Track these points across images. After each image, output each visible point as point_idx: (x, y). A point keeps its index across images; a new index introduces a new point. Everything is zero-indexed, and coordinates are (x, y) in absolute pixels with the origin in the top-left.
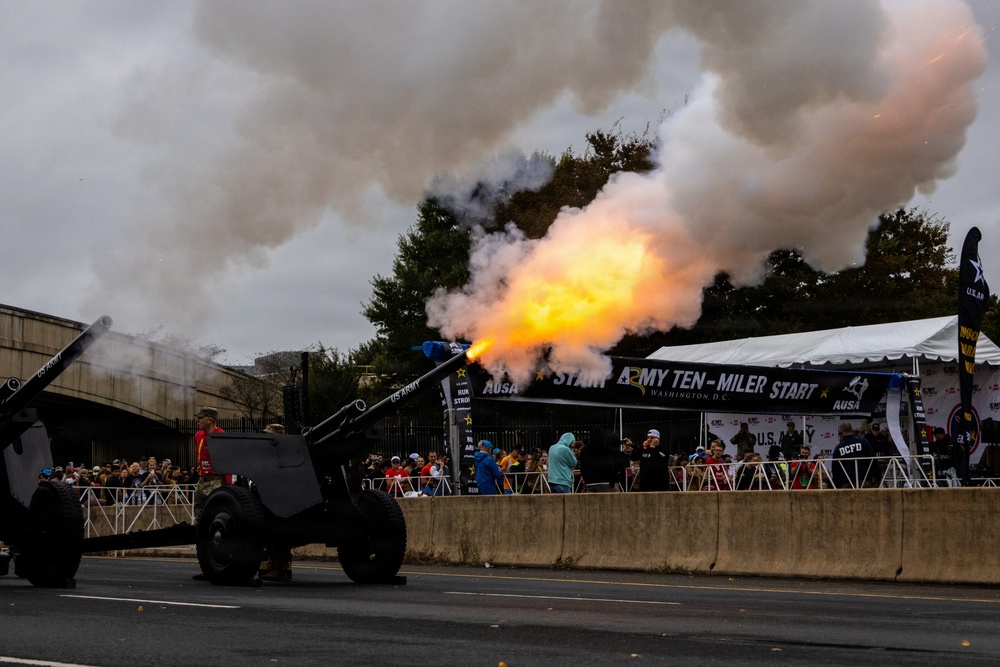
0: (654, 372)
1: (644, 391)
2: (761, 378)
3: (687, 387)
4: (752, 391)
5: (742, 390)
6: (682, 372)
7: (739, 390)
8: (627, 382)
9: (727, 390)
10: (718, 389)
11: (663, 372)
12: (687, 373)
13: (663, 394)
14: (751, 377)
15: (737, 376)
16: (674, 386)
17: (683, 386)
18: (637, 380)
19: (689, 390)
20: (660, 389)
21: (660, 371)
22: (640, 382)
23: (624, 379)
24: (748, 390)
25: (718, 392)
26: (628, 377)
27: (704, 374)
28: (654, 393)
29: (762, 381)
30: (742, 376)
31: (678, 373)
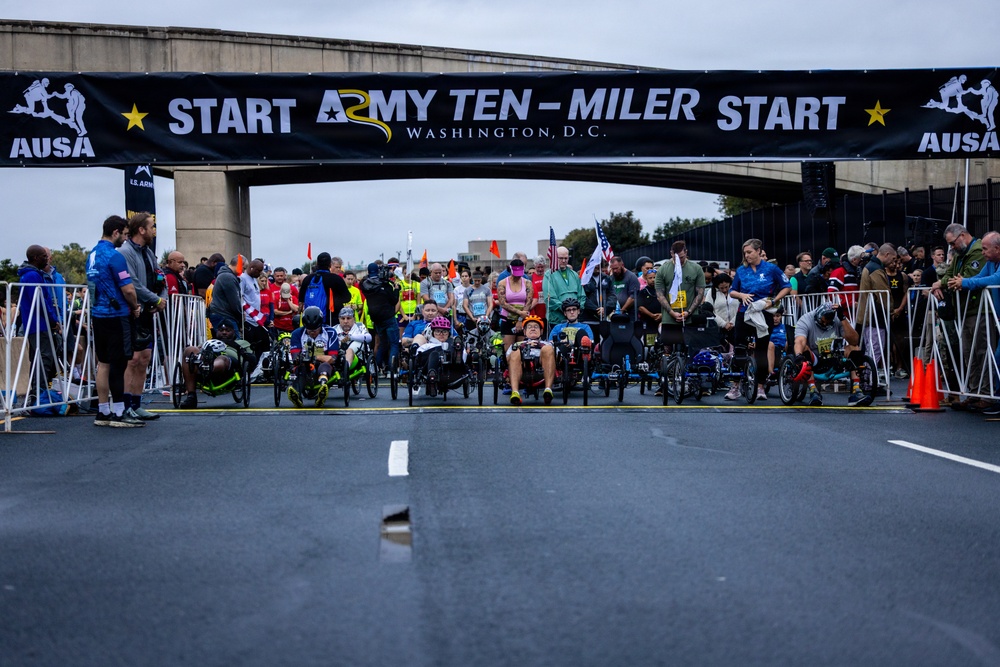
0: (398, 97)
1: (388, 132)
2: (680, 93)
3: (492, 117)
4: (663, 117)
5: (637, 116)
6: (472, 92)
7: (625, 115)
8: (342, 117)
9: (597, 116)
10: (572, 116)
11: (423, 96)
12: (482, 94)
13: (437, 133)
14: (653, 93)
15: (615, 92)
16: (458, 116)
17: (479, 116)
18: (365, 112)
19: (497, 123)
20: (425, 126)
21: (415, 94)
22: (373, 116)
23: (332, 114)
24: (649, 115)
25: (572, 123)
26: (339, 107)
27: (527, 93)
28: (413, 133)
29: (686, 99)
30: (629, 93)
31: (461, 95)
